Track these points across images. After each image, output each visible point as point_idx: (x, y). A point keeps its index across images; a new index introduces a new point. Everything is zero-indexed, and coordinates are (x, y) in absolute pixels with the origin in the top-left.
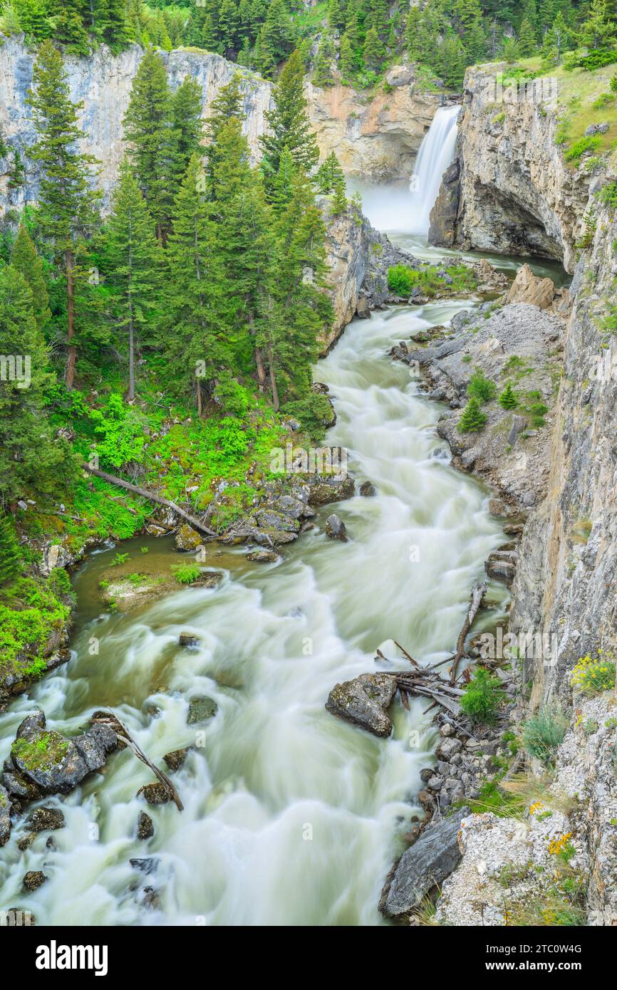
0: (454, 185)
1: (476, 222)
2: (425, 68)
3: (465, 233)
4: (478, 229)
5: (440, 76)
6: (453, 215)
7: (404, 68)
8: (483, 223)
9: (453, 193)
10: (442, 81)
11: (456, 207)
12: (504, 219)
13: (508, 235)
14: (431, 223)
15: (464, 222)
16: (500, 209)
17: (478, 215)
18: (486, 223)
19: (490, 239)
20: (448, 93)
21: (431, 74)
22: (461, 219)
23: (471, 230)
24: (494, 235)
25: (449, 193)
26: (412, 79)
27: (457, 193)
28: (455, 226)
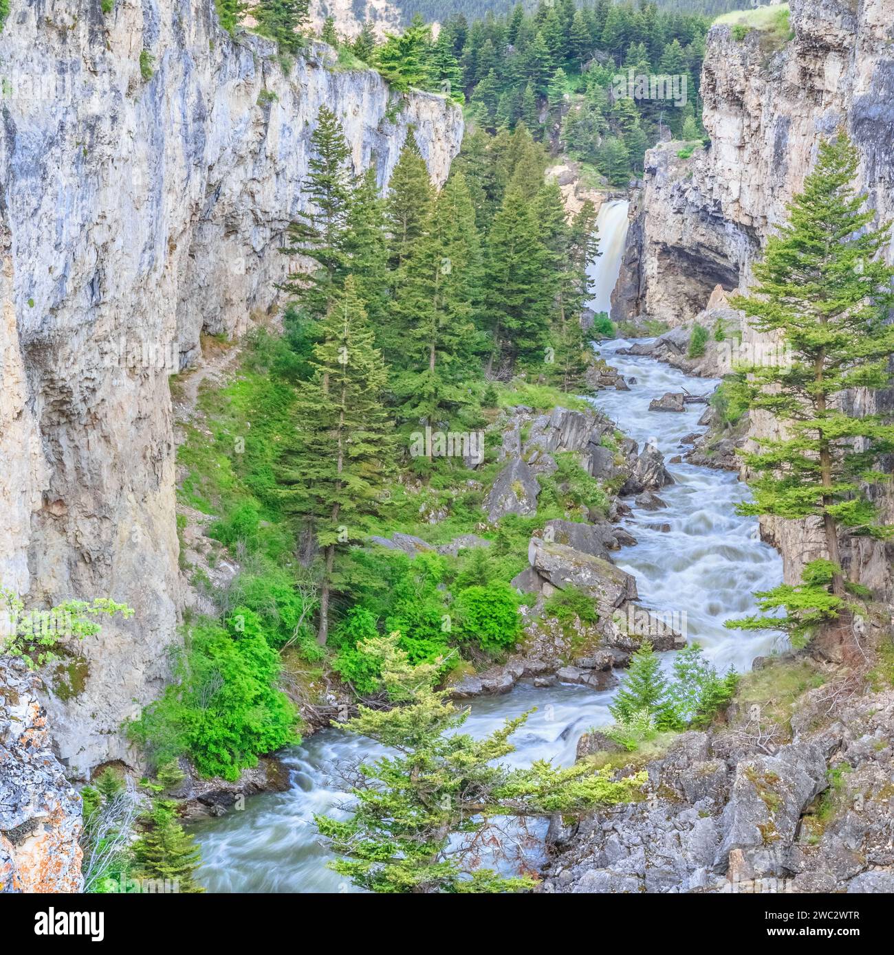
0: (634, 265)
1: (659, 296)
2: (587, 167)
3: (648, 309)
4: (661, 304)
5: (604, 175)
6: (636, 294)
7: (565, 168)
8: (666, 295)
9: (634, 273)
10: (606, 179)
11: (638, 287)
12: (686, 289)
13: (691, 306)
14: (613, 306)
15: (647, 299)
16: (683, 279)
17: (661, 288)
18: (669, 295)
19: (673, 312)
20: (613, 191)
21: (594, 173)
22: (644, 296)
23: (654, 306)
24: (678, 307)
25: (630, 274)
26: (575, 178)
27: (638, 272)
28: (637, 305)
